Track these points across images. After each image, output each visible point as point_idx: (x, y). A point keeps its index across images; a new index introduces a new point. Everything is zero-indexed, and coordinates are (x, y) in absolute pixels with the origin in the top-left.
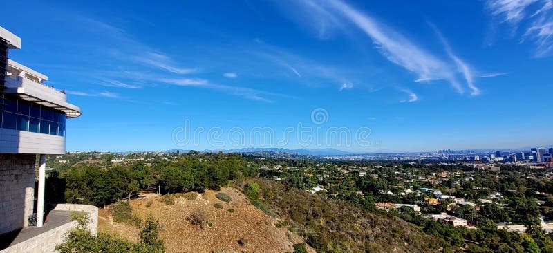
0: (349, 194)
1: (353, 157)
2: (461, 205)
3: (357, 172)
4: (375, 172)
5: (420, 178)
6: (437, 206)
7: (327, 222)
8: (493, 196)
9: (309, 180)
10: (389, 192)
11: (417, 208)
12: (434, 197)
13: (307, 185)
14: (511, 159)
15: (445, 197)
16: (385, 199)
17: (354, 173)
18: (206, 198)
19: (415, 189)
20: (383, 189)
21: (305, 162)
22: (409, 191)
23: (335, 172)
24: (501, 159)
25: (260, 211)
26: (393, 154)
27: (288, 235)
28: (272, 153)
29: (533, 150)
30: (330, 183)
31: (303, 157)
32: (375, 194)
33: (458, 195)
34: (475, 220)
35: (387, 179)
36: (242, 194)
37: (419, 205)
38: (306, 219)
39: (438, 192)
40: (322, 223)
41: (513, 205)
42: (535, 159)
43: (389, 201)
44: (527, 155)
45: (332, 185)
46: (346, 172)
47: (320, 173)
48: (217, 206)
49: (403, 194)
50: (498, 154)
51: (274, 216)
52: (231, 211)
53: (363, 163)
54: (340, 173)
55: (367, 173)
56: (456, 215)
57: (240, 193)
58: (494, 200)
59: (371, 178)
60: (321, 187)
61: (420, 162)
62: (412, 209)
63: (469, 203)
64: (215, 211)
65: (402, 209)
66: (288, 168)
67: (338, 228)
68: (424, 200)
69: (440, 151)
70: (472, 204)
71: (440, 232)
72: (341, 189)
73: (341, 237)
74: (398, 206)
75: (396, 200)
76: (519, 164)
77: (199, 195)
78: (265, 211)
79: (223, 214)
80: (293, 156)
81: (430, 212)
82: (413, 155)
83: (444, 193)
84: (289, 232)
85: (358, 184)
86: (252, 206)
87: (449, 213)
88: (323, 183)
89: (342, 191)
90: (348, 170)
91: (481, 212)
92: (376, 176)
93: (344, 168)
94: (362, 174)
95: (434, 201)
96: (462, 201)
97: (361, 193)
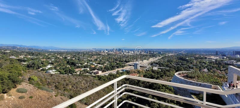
0: (64, 67)
1: (63, 50)
2: (100, 67)
3: (67, 57)
4: (74, 57)
5: (89, 59)
6: (94, 68)
7: (72, 86)
8: (107, 63)
9: (44, 63)
10: (80, 65)
11: (88, 69)
12: (93, 65)
13: (43, 65)
14: (109, 52)
15: (96, 64)
16: (78, 67)
17: (65, 58)
18: (10, 96)
19: (87, 63)
20: (78, 64)
21: (39, 54)
22: (86, 64)
23: (56, 58)
24: (107, 51)
25: (45, 92)
26: (78, 49)
27: (61, 98)
28: (14, 47)
29: (114, 49)
30: (55, 63)
31: (37, 50)
32: (74, 66)
33: (99, 64)
34: (103, 71)
35: (78, 59)
36: (31, 85)
37: (89, 68)
38: (64, 87)
39: (94, 63)
40: (70, 87)
41: (111, 65)
42: (114, 52)
43: (79, 68)
44: (112, 50)
45: (56, 64)
46: (61, 57)
47: (49, 58)
48: (21, 98)
49: (84, 65)
50: (107, 50)
51: (52, 92)
52: (31, 97)
53: (68, 53)
54: (59, 58)
55: (71, 58)
56: (99, 70)
57: (29, 84)
58: (107, 64)
59: (72, 59)
60: (51, 65)
61: (87, 52)
62: (87, 69)
63: (102, 66)
64: (21, 101)
65: (84, 70)
66: (29, 57)
67: (77, 88)
68: (90, 66)
69: (93, 49)
70: (103, 66)
71: (103, 80)
72: (61, 65)
73: (78, 91)
74: (83, 69)
75: (82, 67)
76: (111, 53)
77: (5, 95)
78: (47, 91)
79: (28, 101)
80: (30, 49)
81: (92, 70)
82: (85, 50)
83: (96, 63)
84: (61, 97)
85: (68, 62)
86: (40, 90)
87: (97, 69)
88: (52, 64)
89: (61, 66)
90: (62, 56)
91: (105, 68)
92: (74, 59)
93: (60, 56)
94: (68, 58)
95: (93, 66)
96: (100, 65)
97: (69, 66)
